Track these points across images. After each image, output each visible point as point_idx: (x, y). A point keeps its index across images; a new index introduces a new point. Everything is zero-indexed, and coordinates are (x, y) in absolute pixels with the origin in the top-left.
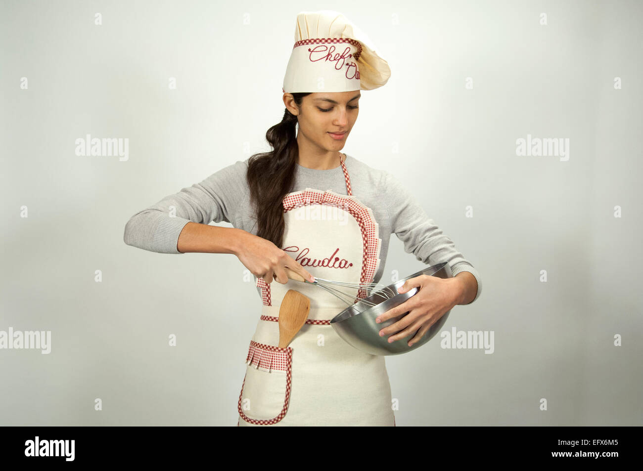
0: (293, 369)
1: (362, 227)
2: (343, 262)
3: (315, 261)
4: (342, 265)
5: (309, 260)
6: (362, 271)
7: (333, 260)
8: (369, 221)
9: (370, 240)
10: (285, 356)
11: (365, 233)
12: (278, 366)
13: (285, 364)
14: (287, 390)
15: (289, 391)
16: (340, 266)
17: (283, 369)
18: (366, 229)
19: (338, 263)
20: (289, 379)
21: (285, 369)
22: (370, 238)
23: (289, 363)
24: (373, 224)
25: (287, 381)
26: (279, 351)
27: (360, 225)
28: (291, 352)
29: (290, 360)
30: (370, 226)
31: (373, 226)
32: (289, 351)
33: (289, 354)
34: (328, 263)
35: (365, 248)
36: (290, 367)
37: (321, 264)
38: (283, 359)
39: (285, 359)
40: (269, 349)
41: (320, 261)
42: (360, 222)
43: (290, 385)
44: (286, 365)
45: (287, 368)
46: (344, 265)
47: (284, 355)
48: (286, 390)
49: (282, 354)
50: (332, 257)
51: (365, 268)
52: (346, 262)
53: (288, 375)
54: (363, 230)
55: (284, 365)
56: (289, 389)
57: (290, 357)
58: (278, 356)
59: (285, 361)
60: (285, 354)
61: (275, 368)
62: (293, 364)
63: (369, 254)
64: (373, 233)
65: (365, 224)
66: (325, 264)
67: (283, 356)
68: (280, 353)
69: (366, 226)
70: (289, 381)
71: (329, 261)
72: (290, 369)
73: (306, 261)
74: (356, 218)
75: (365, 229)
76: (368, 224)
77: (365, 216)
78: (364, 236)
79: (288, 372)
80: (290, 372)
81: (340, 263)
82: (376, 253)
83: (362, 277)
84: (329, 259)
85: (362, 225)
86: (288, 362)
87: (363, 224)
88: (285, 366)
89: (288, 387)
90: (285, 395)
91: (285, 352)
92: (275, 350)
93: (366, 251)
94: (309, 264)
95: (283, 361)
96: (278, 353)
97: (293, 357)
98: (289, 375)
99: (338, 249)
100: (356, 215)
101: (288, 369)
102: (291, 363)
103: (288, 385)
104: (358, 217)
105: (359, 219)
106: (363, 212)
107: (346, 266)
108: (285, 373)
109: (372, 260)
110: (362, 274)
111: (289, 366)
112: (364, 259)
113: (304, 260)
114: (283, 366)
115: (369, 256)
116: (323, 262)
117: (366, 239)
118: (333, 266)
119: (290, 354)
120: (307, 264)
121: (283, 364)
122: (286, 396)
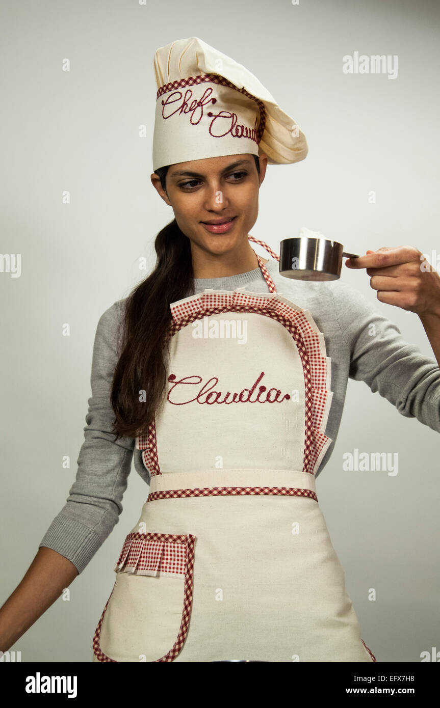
0: (196, 572)
1: (299, 341)
2: (274, 394)
3: (228, 394)
4: (272, 398)
5: (219, 395)
6: (307, 409)
7: (257, 391)
8: (309, 330)
9: (313, 360)
10: (184, 550)
11: (304, 349)
12: (172, 566)
13: (184, 563)
14: (186, 608)
15: (189, 609)
16: (268, 400)
17: (179, 571)
18: (305, 343)
19: (264, 396)
20: (189, 588)
21: (183, 571)
22: (313, 357)
23: (190, 561)
24: (314, 335)
25: (186, 592)
26: (175, 540)
27: (294, 339)
28: (193, 541)
29: (191, 556)
30: (311, 338)
31: (315, 338)
32: (189, 541)
33: (189, 545)
34: (249, 396)
35: (306, 372)
36: (192, 567)
37: (237, 399)
38: (180, 554)
39: (184, 554)
40: (155, 538)
41: (236, 395)
42: (295, 333)
43: (191, 598)
44: (185, 565)
45: (186, 570)
46: (274, 398)
47: (182, 548)
48: (183, 607)
49: (180, 545)
50: (254, 387)
51: (310, 404)
52: (279, 393)
53: (187, 582)
54: (300, 345)
55: (181, 565)
56: (188, 604)
57: (191, 551)
58: (172, 549)
59: (184, 559)
60: (183, 546)
61: (168, 570)
62: (196, 564)
63: (314, 382)
64: (317, 349)
65: (303, 335)
66: (244, 398)
67: (180, 550)
68: (176, 545)
69: (304, 340)
70: (189, 592)
71: (251, 393)
72: (191, 572)
73: (215, 396)
74: (288, 328)
75: (303, 344)
76: (307, 335)
77: (301, 322)
78: (302, 354)
79: (188, 576)
80: (191, 577)
81: (269, 395)
82: (324, 382)
83: (307, 419)
84: (250, 390)
85: (297, 337)
86: (187, 560)
87: (300, 335)
88: (183, 567)
89: (187, 603)
90: (181, 617)
91: (183, 542)
92: (167, 539)
93: (309, 376)
94: (220, 400)
95: (180, 558)
96: (172, 545)
97: (197, 551)
98: (190, 582)
99: (263, 374)
100: (288, 323)
101: (188, 571)
102: (192, 561)
103: (188, 598)
104: (290, 326)
105: (293, 329)
106: (297, 316)
107: (279, 399)
108: (182, 578)
109: (320, 392)
110: (307, 414)
111: (189, 566)
112: (307, 390)
113: (211, 395)
114: (179, 567)
115: (314, 386)
116: (241, 395)
117: (306, 358)
118: (257, 399)
119: (192, 546)
120: (216, 401)
121: (180, 562)
122: (184, 618)
